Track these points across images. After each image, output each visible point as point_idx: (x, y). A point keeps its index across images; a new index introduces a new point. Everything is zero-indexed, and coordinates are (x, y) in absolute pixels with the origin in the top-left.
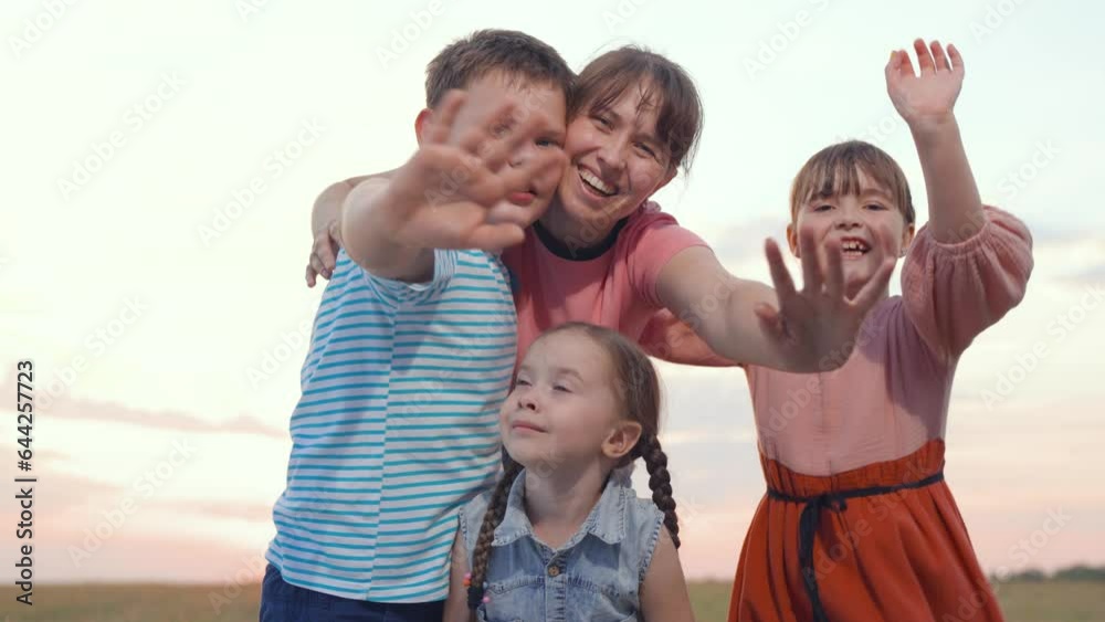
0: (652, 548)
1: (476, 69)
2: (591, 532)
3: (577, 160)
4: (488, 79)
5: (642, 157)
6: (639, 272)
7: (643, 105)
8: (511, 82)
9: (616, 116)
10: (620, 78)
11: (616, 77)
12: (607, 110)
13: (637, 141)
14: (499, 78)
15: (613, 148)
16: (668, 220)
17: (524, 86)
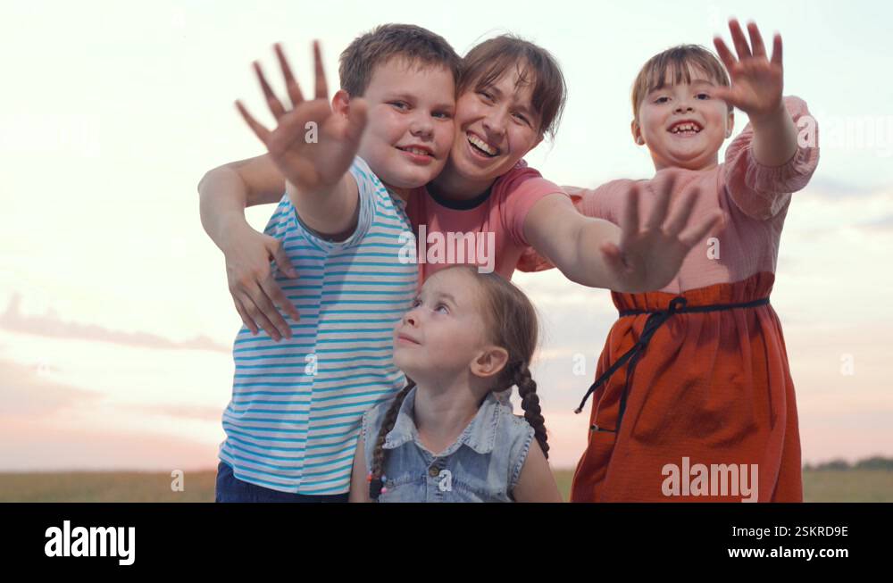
0: (523, 459)
1: (381, 56)
2: (466, 443)
3: (465, 127)
4: (391, 63)
5: (518, 124)
6: (509, 215)
7: (520, 82)
8: (410, 65)
9: (498, 91)
10: (500, 60)
11: (497, 59)
12: (491, 86)
13: (515, 111)
14: (400, 62)
15: (496, 117)
16: (534, 173)
17: (420, 69)
